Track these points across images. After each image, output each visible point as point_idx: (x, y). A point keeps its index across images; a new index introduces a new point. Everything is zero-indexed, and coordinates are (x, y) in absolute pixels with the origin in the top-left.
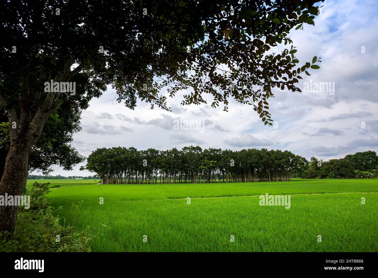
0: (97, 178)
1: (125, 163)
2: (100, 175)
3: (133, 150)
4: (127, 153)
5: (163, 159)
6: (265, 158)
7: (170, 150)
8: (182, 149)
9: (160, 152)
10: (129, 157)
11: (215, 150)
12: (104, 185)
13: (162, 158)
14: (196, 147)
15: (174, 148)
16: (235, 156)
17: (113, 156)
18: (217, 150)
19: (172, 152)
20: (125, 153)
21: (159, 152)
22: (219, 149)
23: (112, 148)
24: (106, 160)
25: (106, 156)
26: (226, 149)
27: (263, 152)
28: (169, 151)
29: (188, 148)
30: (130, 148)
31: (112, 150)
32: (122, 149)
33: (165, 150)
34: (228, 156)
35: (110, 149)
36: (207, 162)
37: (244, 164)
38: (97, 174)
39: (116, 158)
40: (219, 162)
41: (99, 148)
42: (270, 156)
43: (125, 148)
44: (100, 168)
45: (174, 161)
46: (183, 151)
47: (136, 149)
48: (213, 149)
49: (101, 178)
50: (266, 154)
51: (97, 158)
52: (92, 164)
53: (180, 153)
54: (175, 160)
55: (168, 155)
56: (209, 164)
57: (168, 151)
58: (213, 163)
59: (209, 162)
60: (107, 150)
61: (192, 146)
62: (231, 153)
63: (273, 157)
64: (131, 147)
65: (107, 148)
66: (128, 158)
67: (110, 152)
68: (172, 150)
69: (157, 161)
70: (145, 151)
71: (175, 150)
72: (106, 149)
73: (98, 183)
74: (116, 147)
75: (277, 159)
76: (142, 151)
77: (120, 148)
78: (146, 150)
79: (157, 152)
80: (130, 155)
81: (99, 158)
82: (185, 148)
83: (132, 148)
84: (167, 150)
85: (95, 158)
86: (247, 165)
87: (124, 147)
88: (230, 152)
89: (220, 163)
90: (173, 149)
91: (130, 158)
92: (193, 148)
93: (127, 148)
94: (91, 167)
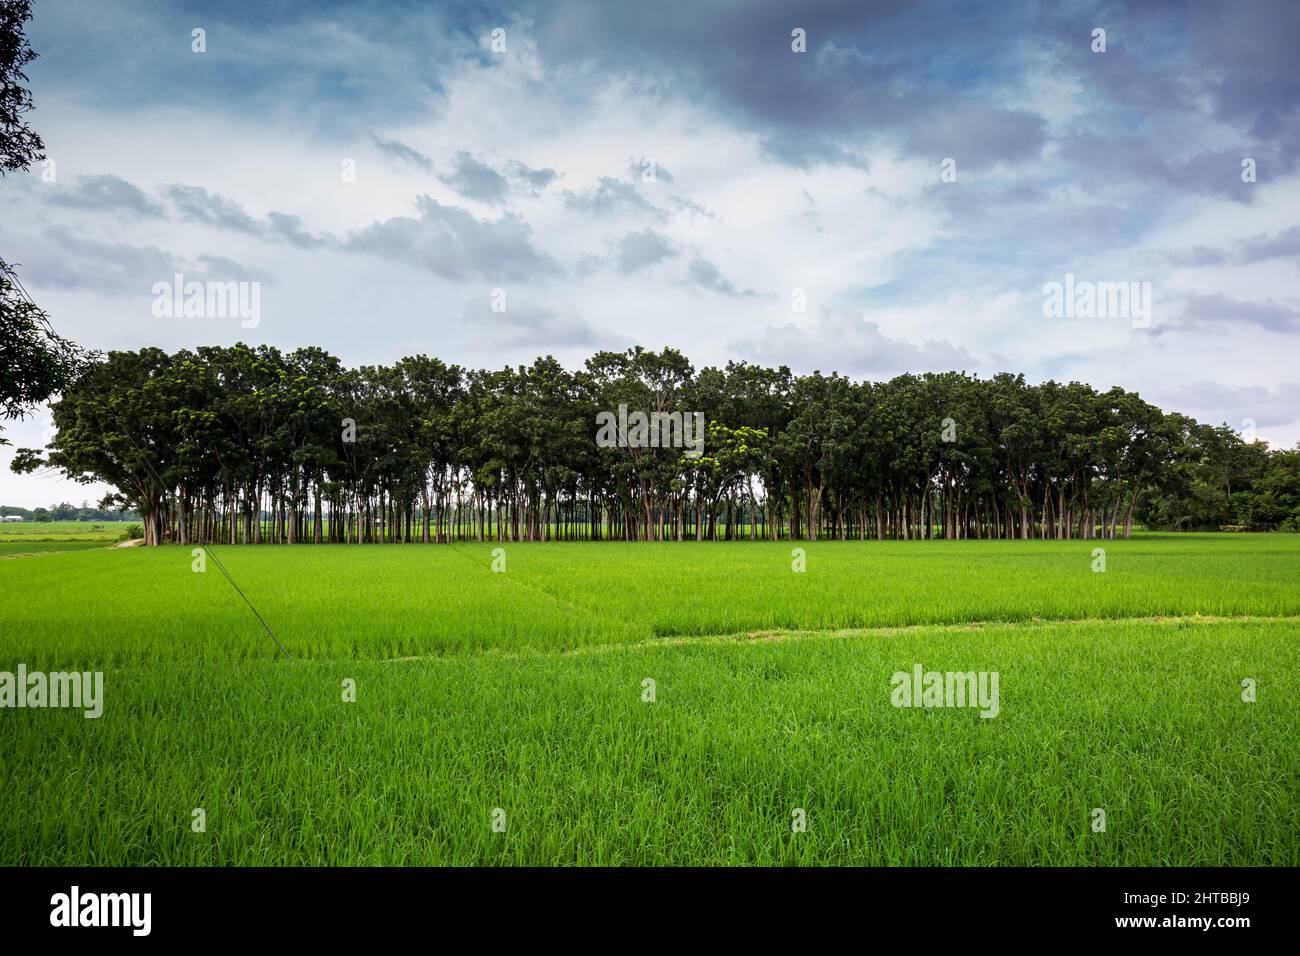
0: (121, 514)
1: (281, 431)
2: (133, 497)
3: (321, 364)
4: (290, 381)
5: (488, 415)
6: (1014, 420)
7: (522, 368)
8: (587, 362)
9: (470, 376)
10: (302, 399)
11: (757, 374)
12: (162, 548)
13: (483, 406)
14: (662, 357)
15: (544, 359)
16: (863, 404)
17: (209, 395)
18: (768, 376)
19: (534, 379)
20: (278, 379)
21: (464, 376)
22: (777, 370)
23: (195, 352)
24: (169, 413)
25: (167, 391)
26: (817, 372)
27: (1004, 392)
28: (517, 372)
29: (619, 357)
30: (300, 352)
31: (196, 361)
32: (255, 358)
33: (494, 367)
34: (827, 405)
35: (183, 355)
36: (719, 432)
37: (909, 448)
38: (114, 490)
39: (227, 404)
40: (781, 435)
41: (118, 350)
42: (1036, 409)
43: (276, 353)
44: (133, 461)
45: (548, 428)
46: (589, 372)
47: (335, 360)
48: (746, 367)
49: (144, 512)
50: (1022, 400)
51: (113, 401)
52: (87, 439)
53: (576, 382)
54: (553, 423)
55: (509, 390)
56: (732, 446)
57: (508, 371)
58: (751, 442)
59: (731, 436)
60: (166, 360)
61: (638, 349)
62: (842, 392)
63: (1054, 417)
64: (305, 347)
65: (170, 352)
66: (294, 406)
67: (189, 375)
68: (531, 370)
69: (454, 425)
70: (387, 370)
71: (547, 369)
72: (164, 356)
73: (123, 539)
74: (218, 348)
75: (1076, 431)
76: (367, 372)
77: (242, 352)
78: (391, 366)
79: (453, 375)
80: (307, 386)
81: (125, 402)
82: (604, 360)
83: (313, 354)
84: (502, 369)
85: (101, 403)
86: (920, 458)
87: (264, 346)
88: (835, 386)
89: (786, 442)
90: (536, 364)
91: (307, 408)
92: (649, 362)
93: (287, 350)
94: (81, 455)
